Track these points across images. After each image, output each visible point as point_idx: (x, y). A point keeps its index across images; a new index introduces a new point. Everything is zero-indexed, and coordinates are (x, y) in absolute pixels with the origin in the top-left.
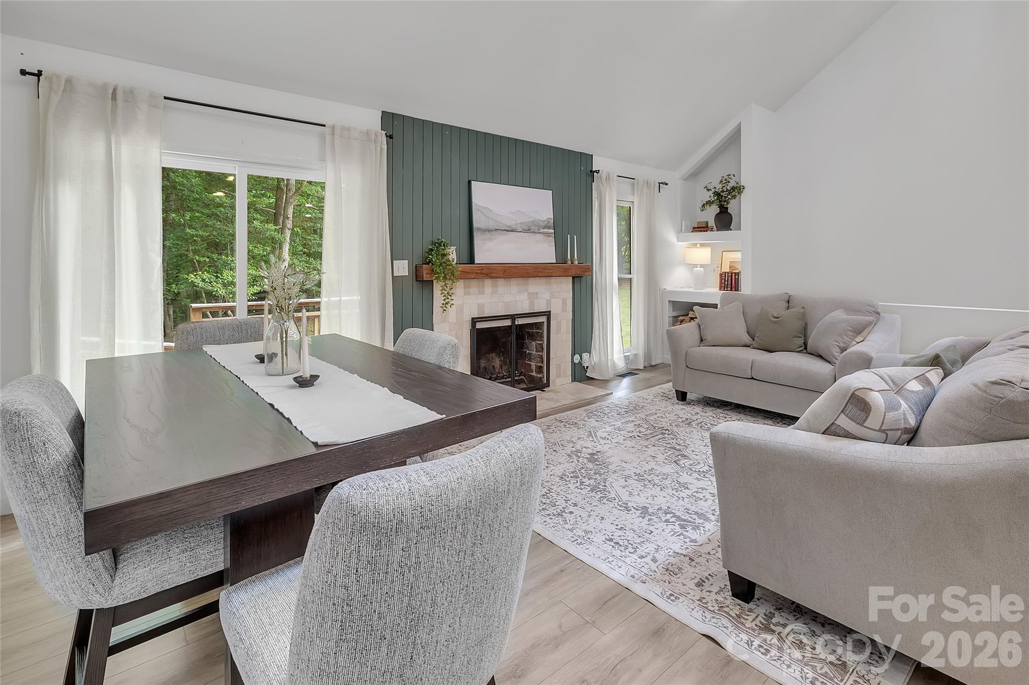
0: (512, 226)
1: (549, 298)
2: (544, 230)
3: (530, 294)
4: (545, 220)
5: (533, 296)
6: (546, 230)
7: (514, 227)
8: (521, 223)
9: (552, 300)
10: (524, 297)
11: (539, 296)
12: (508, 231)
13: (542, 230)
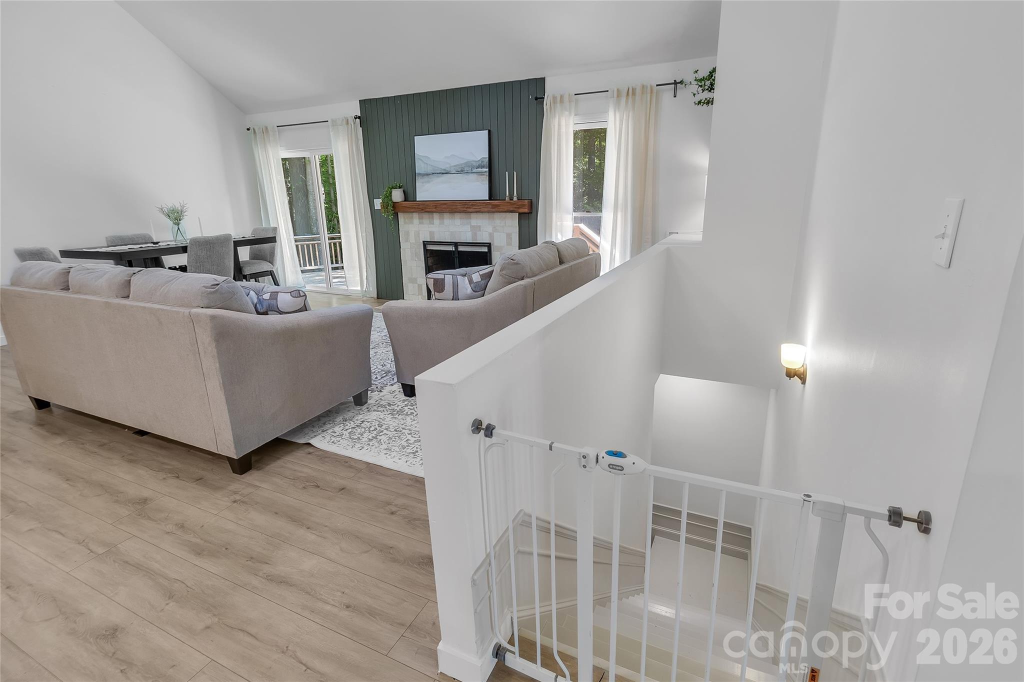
0: (446, 169)
1: (491, 232)
2: (477, 170)
3: (472, 227)
4: (479, 160)
5: (475, 229)
6: (480, 170)
7: (448, 170)
8: (455, 166)
9: (495, 233)
10: (467, 228)
11: (482, 229)
12: (443, 173)
13: (475, 170)
